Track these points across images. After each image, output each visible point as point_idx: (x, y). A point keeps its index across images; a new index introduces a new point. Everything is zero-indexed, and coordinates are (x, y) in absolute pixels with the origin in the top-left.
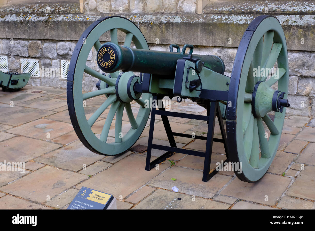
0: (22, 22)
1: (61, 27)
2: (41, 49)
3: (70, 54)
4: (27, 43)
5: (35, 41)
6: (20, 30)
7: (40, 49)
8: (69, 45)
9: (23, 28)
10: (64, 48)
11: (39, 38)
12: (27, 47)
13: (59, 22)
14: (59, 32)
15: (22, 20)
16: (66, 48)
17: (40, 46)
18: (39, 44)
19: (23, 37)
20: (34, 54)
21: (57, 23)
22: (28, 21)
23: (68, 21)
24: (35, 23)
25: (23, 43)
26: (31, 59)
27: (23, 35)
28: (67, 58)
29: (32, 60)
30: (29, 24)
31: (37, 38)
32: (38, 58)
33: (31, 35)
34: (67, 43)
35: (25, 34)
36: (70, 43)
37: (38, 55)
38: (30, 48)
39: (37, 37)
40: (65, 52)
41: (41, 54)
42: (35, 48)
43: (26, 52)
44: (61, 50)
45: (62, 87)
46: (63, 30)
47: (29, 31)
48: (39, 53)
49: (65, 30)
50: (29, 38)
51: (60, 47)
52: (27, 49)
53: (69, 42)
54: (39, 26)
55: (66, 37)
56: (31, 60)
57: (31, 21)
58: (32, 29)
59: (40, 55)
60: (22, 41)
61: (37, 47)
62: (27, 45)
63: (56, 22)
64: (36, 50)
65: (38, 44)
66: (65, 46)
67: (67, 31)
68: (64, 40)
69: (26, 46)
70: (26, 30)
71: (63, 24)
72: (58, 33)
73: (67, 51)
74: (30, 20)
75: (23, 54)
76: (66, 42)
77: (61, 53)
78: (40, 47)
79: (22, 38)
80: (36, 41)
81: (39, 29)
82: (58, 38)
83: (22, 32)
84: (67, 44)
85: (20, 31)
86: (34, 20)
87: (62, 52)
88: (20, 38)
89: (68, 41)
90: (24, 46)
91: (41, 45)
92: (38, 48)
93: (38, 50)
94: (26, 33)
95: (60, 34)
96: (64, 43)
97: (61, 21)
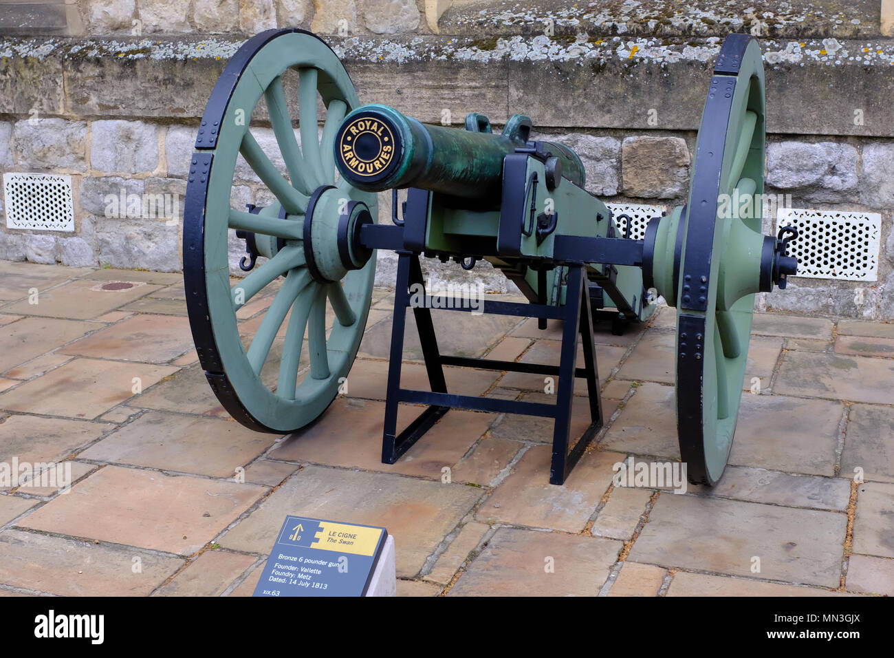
0: (597, 68)
1: (801, 87)
2: (686, 166)
3: (830, 186)
4: (611, 143)
5: (658, 138)
6: (586, 94)
7: (681, 166)
8: (829, 154)
9: (600, 89)
10: (805, 162)
11: (680, 126)
12: (614, 160)
13: (788, 68)
14: (786, 105)
15: (599, 59)
16: (816, 165)
17: (684, 156)
18: (678, 150)
19: (596, 122)
20: (651, 186)
21: (779, 72)
22: (632, 63)
23: (837, 66)
24: (666, 68)
25: (593, 145)
26: (628, 205)
27: (600, 113)
28: (808, 201)
29: (635, 206)
30: (636, 74)
31: (670, 127)
32: (665, 201)
33: (638, 115)
34: (817, 145)
35: (609, 111)
36: (834, 145)
37: (670, 190)
38: (629, 163)
39: (669, 122)
40: (810, 178)
41: (683, 184)
42: (658, 162)
43: (608, 178)
44: (790, 169)
45: (774, 306)
46: (809, 99)
47: (630, 99)
48: (678, 183)
49: (817, 100)
50: (629, 126)
51: (783, 160)
52: (613, 167)
53: (830, 141)
54: (687, 82)
55: (817, 123)
56: (627, 208)
57: (646, 61)
58: (650, 93)
59: (680, 190)
60: (591, 138)
61: (669, 161)
62: (616, 152)
63: (775, 68)
64: (661, 169)
65: (673, 147)
66: (810, 156)
67: (825, 101)
68: (806, 135)
69: (608, 154)
70: (616, 96)
71: (809, 76)
72: (781, 111)
73: (818, 177)
74: (642, 60)
75: (594, 185)
76: (814, 143)
77: (786, 184)
78: (685, 160)
79: (595, 126)
80: (664, 138)
81: (687, 93)
82: (778, 126)
83: (594, 103)
84: (819, 147)
85: (585, 98)
86: (661, 60)
87: (795, 177)
88: (580, 125)
89: (821, 137)
90: (599, 155)
91: (687, 154)
92: (672, 162)
93: (671, 170)
94: (614, 109)
95: (792, 111)
96: (807, 145)
97: (802, 65)
